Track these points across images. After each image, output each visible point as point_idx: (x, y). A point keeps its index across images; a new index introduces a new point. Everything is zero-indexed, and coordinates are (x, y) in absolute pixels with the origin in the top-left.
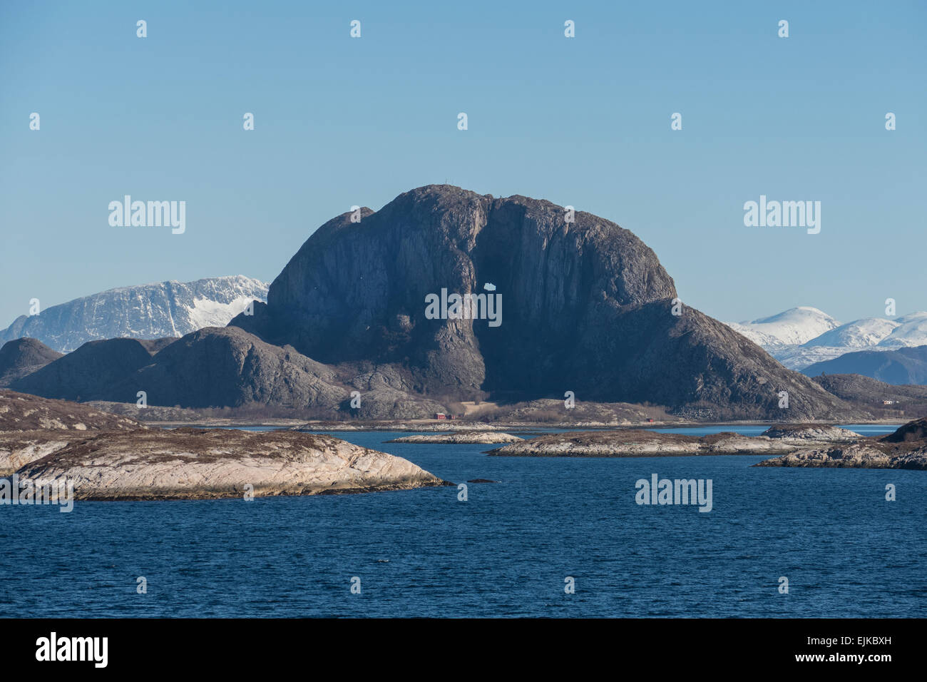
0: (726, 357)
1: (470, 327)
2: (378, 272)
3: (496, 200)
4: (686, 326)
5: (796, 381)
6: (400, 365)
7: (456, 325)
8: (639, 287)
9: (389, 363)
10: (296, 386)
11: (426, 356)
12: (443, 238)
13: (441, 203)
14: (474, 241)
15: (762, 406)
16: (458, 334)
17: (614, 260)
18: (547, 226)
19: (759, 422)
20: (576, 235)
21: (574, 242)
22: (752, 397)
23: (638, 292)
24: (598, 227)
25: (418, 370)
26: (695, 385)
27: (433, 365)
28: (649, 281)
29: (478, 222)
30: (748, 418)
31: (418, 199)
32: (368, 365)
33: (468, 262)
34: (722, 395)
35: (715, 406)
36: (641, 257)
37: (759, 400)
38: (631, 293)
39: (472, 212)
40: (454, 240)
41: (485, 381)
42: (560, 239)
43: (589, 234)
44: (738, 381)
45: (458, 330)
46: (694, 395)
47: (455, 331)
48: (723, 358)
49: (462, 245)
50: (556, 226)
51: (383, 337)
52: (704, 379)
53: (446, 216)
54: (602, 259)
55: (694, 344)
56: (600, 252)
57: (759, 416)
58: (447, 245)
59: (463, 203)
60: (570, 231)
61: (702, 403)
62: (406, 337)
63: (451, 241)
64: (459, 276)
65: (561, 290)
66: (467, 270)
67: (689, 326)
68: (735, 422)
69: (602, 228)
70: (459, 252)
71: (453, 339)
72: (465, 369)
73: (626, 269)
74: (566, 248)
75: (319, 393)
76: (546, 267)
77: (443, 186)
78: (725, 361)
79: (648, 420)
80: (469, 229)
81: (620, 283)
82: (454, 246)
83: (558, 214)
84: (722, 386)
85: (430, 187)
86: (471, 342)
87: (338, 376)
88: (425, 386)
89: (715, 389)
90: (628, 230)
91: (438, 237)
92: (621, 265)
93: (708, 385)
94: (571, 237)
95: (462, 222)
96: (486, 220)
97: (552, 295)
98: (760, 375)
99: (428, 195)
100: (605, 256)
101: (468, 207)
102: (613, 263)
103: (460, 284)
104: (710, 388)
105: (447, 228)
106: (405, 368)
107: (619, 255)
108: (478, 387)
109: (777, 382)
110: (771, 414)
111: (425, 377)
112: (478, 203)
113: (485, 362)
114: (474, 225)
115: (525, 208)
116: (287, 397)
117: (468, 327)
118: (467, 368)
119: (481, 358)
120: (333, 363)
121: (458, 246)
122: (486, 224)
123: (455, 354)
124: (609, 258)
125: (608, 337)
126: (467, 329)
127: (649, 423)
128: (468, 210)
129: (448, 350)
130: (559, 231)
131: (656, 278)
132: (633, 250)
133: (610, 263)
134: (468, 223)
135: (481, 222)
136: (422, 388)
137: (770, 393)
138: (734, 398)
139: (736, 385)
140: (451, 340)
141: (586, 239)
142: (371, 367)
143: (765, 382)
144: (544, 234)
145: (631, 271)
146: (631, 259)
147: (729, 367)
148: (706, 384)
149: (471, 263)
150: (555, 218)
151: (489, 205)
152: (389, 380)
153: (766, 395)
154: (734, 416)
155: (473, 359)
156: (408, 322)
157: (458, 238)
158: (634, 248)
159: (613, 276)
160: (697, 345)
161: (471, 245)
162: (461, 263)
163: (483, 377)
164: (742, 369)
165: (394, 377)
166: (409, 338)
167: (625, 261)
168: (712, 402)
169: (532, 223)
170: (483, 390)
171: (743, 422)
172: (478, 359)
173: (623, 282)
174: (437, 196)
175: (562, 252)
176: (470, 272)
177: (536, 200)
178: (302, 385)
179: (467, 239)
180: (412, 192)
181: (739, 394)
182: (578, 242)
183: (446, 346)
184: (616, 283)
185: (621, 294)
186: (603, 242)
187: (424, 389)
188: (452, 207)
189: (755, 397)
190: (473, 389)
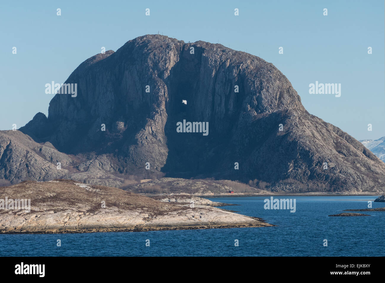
0: (310, 149)
1: (162, 130)
2: (108, 93)
3: (186, 44)
4: (289, 128)
5: (361, 165)
6: (112, 155)
7: (151, 128)
8: (272, 102)
9: (105, 153)
10: (33, 169)
11: (128, 149)
12: (149, 70)
13: (150, 47)
14: (169, 72)
15: (329, 183)
16: (152, 134)
17: (257, 83)
18: (216, 61)
19: (324, 193)
20: (234, 67)
21: (232, 72)
22: (323, 176)
23: (271, 105)
24: (249, 62)
25: (122, 158)
26: (287, 168)
27: (132, 155)
28: (280, 98)
29: (173, 59)
30: (317, 190)
31: (137, 45)
32: (93, 154)
33: (164, 86)
34: (304, 175)
35: (299, 182)
36: (275, 81)
37: (327, 177)
38: (265, 106)
39: (168, 53)
40: (156, 71)
41: (165, 165)
42: (223, 70)
43: (242, 67)
44: (316, 165)
45: (153, 132)
46: (286, 175)
47: (151, 132)
48: (308, 149)
49: (161, 75)
50: (221, 61)
51: (106, 136)
52: (294, 164)
53: (151, 55)
54: (250, 83)
55: (291, 140)
56: (248, 79)
57: (325, 189)
58: (151, 75)
59: (163, 47)
60: (230, 65)
61: (290, 180)
62: (120, 136)
63: (154, 72)
64: (157, 95)
65: (223, 104)
66: (163, 91)
67: (291, 128)
68: (308, 194)
69: (251, 62)
70: (159, 79)
71: (148, 137)
72: (153, 158)
73: (264, 90)
74: (227, 76)
75: (47, 174)
76: (214, 89)
77: (155, 35)
78: (309, 151)
79: (230, 192)
80: (166, 64)
81: (259, 99)
82: (155, 76)
83: (224, 53)
84: (305, 168)
85: (146, 36)
86: (162, 139)
87: (73, 162)
88: (126, 169)
89: (300, 171)
90: (271, 64)
91: (146, 69)
92: (261, 87)
93: (296, 168)
94: (231, 68)
95: (161, 59)
96: (178, 58)
97: (217, 107)
98: (331, 161)
99: (144, 42)
100: (251, 81)
101: (166, 49)
102: (256, 86)
103: (157, 101)
104: (297, 170)
105: (151, 64)
106: (115, 157)
107: (261, 80)
108: (159, 169)
109: (342, 166)
110: (333, 188)
111: (126, 162)
112: (173, 46)
113: (169, 153)
114: (170, 61)
115: (204, 49)
116: (25, 176)
117: (161, 130)
118: (154, 157)
119: (167, 150)
120: (73, 154)
121: (157, 75)
122: (178, 61)
123: (147, 148)
124: (254, 82)
125: (245, 136)
126: (160, 131)
127: (230, 194)
128: (166, 51)
129: (143, 145)
130: (223, 64)
131: (286, 95)
132: (270, 77)
133: (254, 86)
134: (166, 60)
135: (175, 59)
136: (123, 170)
137: (335, 174)
138: (311, 178)
139: (314, 168)
140: (146, 138)
141: (240, 70)
142: (95, 156)
143: (334, 166)
144: (213, 67)
145: (267, 91)
146: (268, 83)
147: (311, 156)
148: (295, 167)
149: (166, 86)
150: (221, 56)
151: (180, 48)
152: (102, 165)
153: (332, 174)
154: (308, 189)
155: (159, 150)
156: (123, 126)
157: (159, 70)
158: (271, 75)
159: (256, 95)
160: (293, 141)
161: (167, 75)
162: (159, 86)
163: (165, 163)
164: (320, 157)
165: (105, 163)
166: (121, 137)
167: (264, 84)
168: (297, 179)
169: (206, 59)
170: (162, 172)
171: (313, 193)
172: (164, 151)
173: (262, 99)
174: (149, 42)
175: (224, 79)
176: (164, 92)
177: (212, 44)
178: (36, 168)
179: (164, 71)
180: (135, 40)
181: (315, 175)
182: (235, 72)
183: (142, 142)
184: (257, 99)
185: (259, 108)
186: (251, 71)
187: (125, 171)
188: (156, 49)
189: (324, 177)
190: (156, 171)
